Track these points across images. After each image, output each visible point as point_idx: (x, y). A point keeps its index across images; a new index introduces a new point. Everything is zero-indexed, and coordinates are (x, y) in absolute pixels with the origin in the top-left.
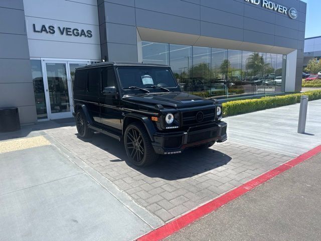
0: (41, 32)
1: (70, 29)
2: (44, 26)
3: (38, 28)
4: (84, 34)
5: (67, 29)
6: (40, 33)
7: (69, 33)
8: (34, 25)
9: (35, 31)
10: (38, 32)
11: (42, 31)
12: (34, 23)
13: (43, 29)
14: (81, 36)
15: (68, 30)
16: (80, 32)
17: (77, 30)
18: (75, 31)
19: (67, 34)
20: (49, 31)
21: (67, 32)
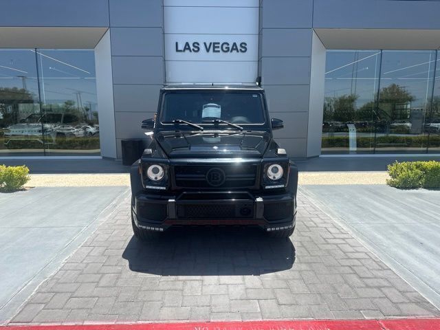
0: (184, 51)
1: (219, 43)
2: (187, 44)
3: (181, 47)
4: (237, 49)
5: (214, 43)
6: (183, 53)
7: (216, 49)
8: (177, 43)
9: (177, 50)
10: (181, 51)
11: (185, 49)
12: (177, 41)
13: (187, 47)
14: (231, 51)
15: (216, 45)
16: (231, 47)
17: (228, 44)
18: (225, 46)
19: (214, 51)
20: (193, 50)
21: (214, 47)
